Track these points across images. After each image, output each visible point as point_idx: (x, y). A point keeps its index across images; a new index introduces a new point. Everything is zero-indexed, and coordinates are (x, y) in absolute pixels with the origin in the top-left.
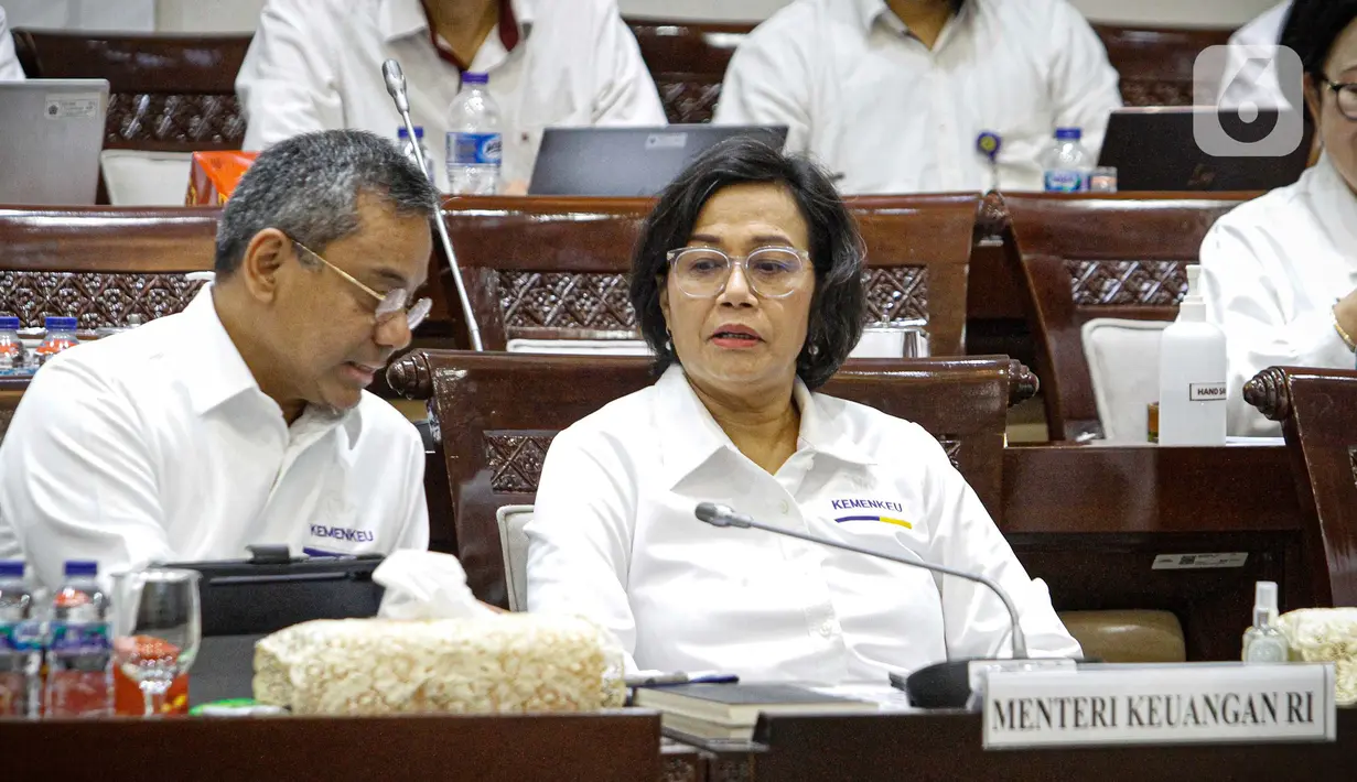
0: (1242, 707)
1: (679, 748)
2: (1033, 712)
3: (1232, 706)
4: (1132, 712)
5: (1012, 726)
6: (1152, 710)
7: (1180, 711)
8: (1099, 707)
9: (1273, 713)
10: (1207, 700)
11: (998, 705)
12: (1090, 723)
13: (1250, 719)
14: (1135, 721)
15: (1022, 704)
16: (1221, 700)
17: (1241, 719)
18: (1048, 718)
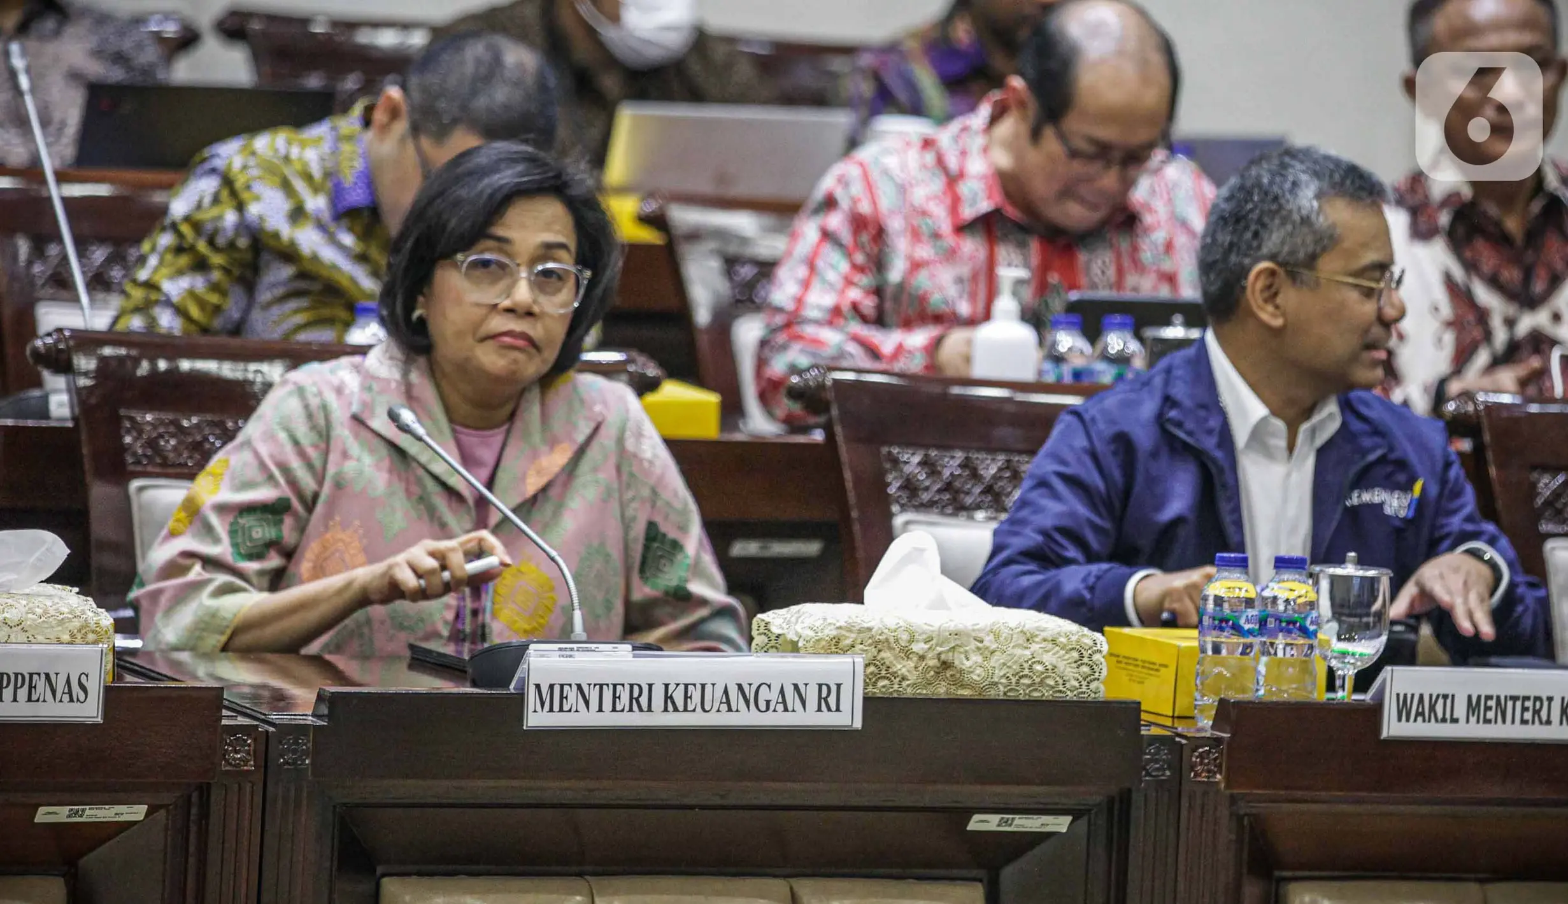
0: (774, 695)
1: (242, 720)
2: (572, 695)
3: (764, 694)
4: (668, 698)
5: (551, 710)
6: (687, 697)
7: (714, 696)
8: (636, 694)
9: (803, 703)
10: (740, 687)
11: (538, 686)
12: (627, 708)
13: (780, 707)
14: (670, 707)
15: (562, 686)
16: (754, 688)
17: (772, 708)
18: (587, 703)
